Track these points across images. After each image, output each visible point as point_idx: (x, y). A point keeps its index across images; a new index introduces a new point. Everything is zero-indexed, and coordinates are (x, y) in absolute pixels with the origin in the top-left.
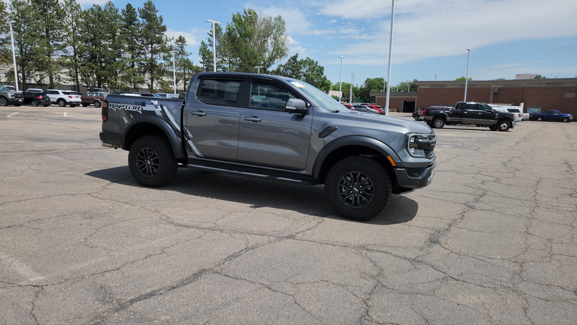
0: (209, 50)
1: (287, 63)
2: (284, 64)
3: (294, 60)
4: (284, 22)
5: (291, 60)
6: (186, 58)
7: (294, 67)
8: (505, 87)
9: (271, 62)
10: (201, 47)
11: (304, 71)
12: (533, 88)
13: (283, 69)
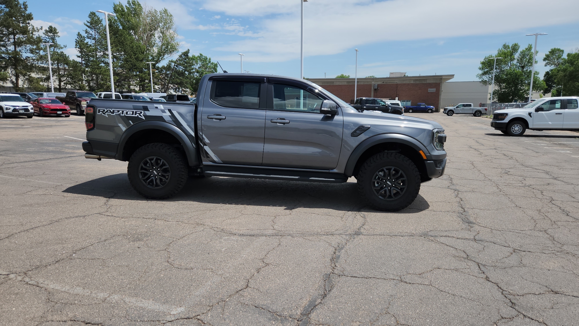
0: (87, 43)
1: (178, 59)
2: (175, 60)
3: (186, 56)
4: (171, 16)
5: (182, 56)
6: (59, 51)
7: (186, 63)
8: (383, 83)
9: (161, 57)
10: (78, 40)
11: (197, 68)
12: (405, 84)
13: (175, 65)
